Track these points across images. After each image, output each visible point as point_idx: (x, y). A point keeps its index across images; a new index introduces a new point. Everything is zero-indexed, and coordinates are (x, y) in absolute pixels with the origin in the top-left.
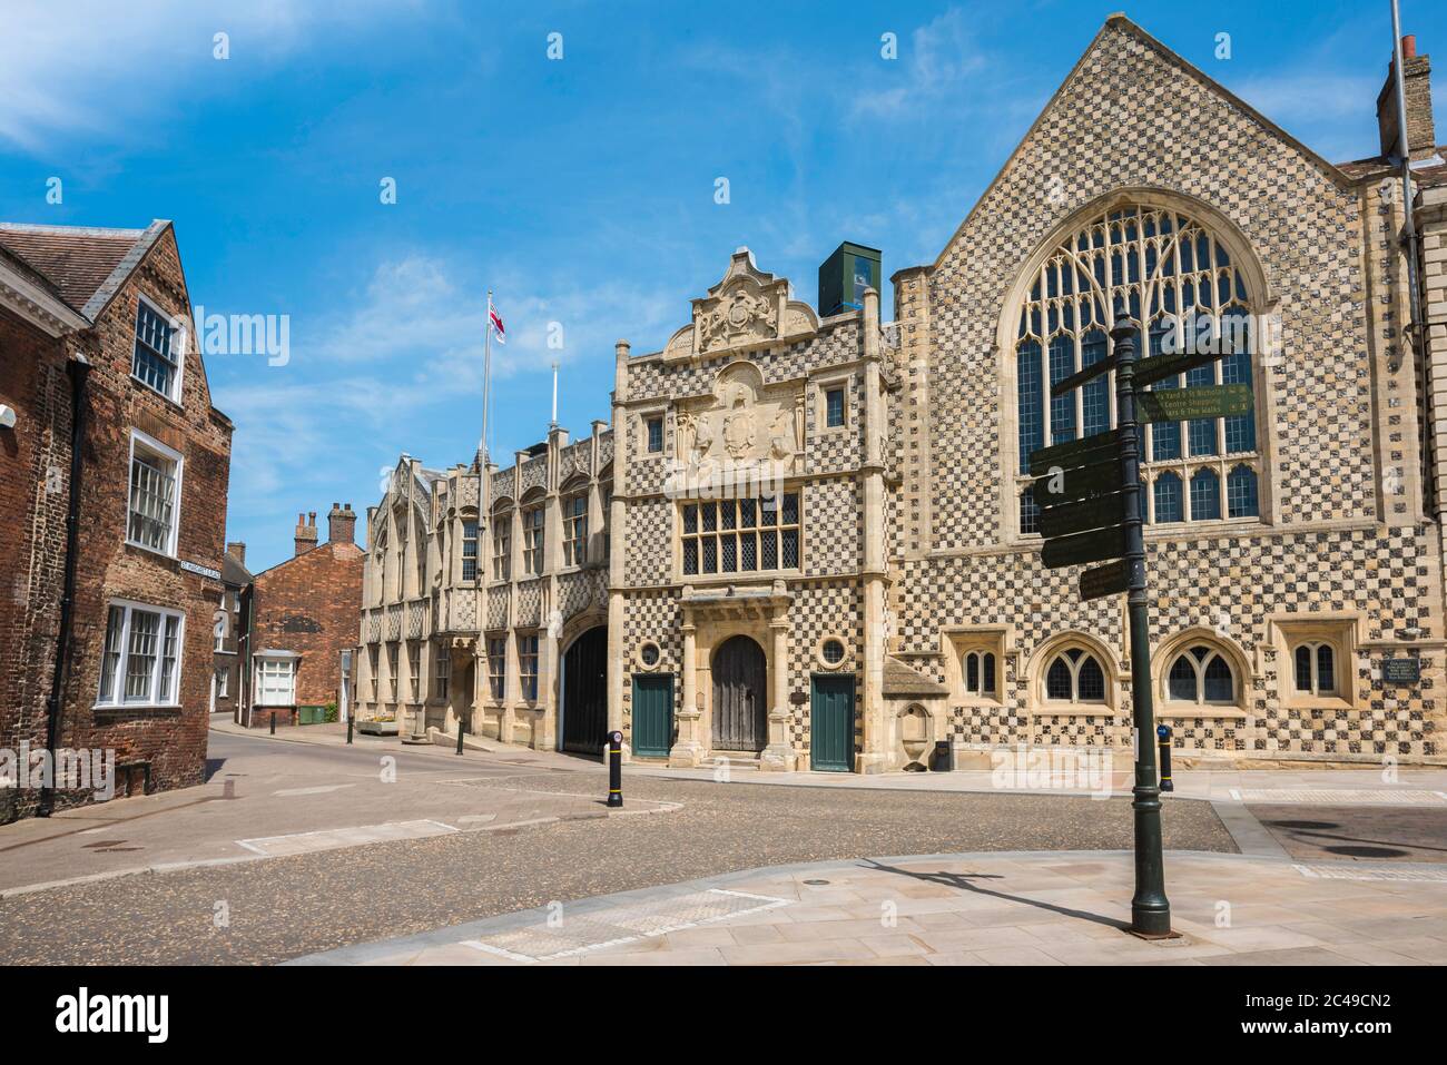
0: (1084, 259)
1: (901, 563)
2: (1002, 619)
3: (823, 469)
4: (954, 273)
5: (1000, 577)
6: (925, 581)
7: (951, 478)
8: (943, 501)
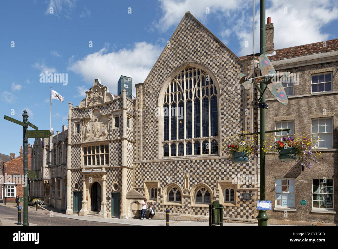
0: (179, 82)
1: (135, 164)
2: (157, 179)
3: (114, 138)
4: (149, 85)
5: (157, 168)
6: (141, 169)
7: (147, 141)
8: (145, 147)
